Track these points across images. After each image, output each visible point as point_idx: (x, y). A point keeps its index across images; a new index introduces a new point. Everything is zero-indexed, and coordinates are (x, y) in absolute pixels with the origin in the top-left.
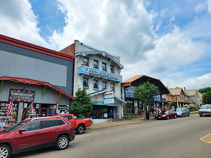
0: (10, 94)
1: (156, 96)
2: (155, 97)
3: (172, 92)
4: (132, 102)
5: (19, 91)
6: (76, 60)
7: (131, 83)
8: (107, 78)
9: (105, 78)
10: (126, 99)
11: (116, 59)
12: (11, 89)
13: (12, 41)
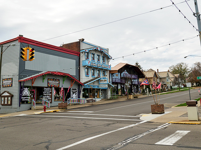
0: (48, 82)
1: (135, 80)
2: (133, 81)
3: (146, 74)
4: (116, 86)
5: (52, 80)
6: (81, 55)
7: (118, 70)
8: (101, 68)
9: (100, 68)
10: (113, 83)
11: (106, 51)
12: (48, 79)
13: (47, 46)
